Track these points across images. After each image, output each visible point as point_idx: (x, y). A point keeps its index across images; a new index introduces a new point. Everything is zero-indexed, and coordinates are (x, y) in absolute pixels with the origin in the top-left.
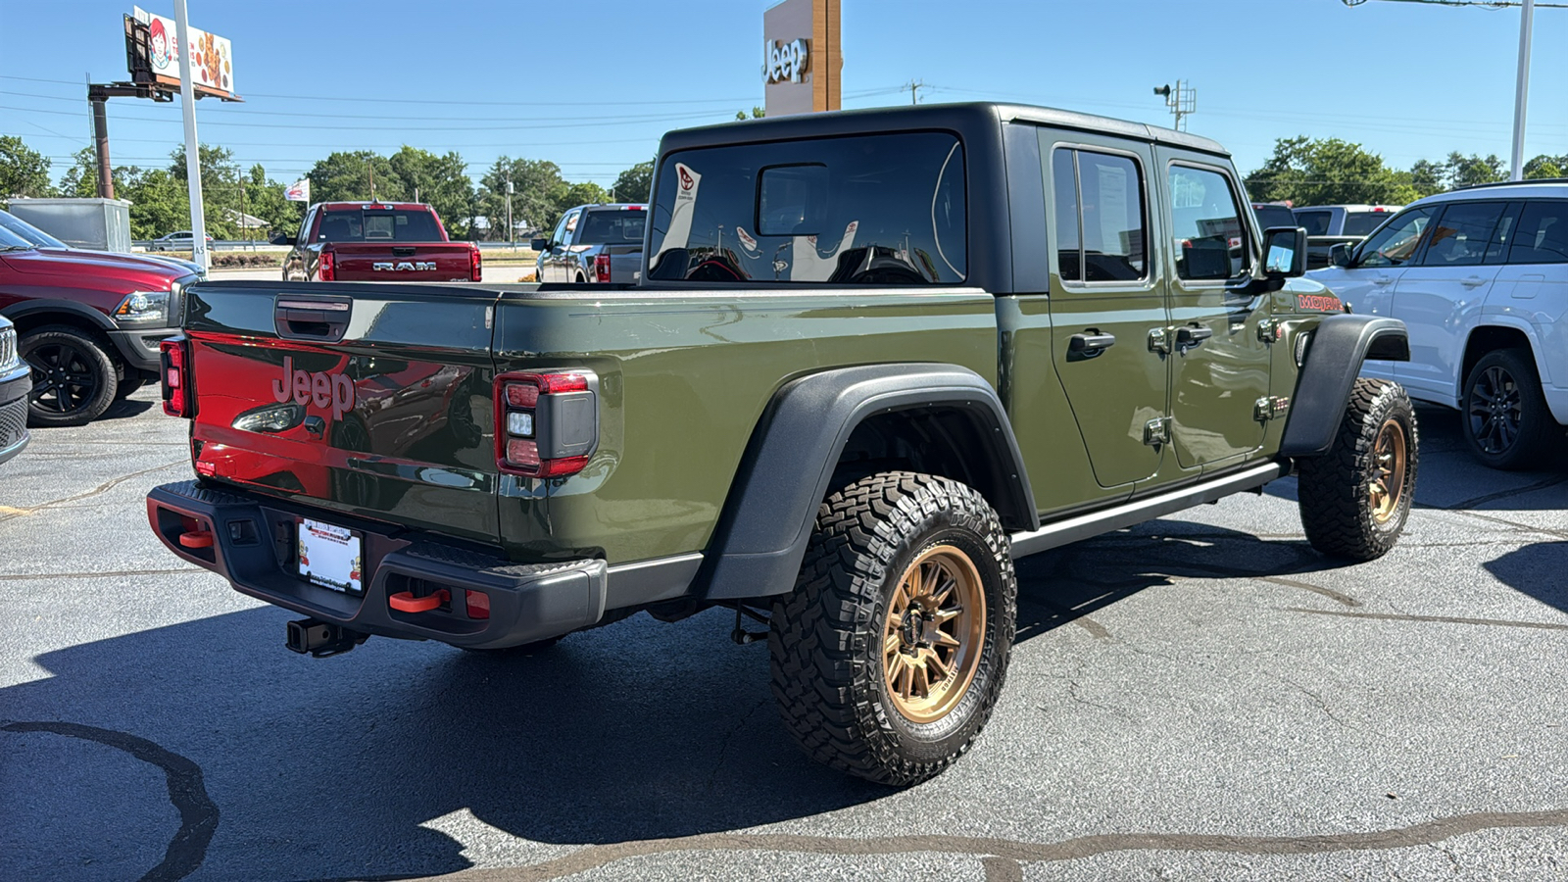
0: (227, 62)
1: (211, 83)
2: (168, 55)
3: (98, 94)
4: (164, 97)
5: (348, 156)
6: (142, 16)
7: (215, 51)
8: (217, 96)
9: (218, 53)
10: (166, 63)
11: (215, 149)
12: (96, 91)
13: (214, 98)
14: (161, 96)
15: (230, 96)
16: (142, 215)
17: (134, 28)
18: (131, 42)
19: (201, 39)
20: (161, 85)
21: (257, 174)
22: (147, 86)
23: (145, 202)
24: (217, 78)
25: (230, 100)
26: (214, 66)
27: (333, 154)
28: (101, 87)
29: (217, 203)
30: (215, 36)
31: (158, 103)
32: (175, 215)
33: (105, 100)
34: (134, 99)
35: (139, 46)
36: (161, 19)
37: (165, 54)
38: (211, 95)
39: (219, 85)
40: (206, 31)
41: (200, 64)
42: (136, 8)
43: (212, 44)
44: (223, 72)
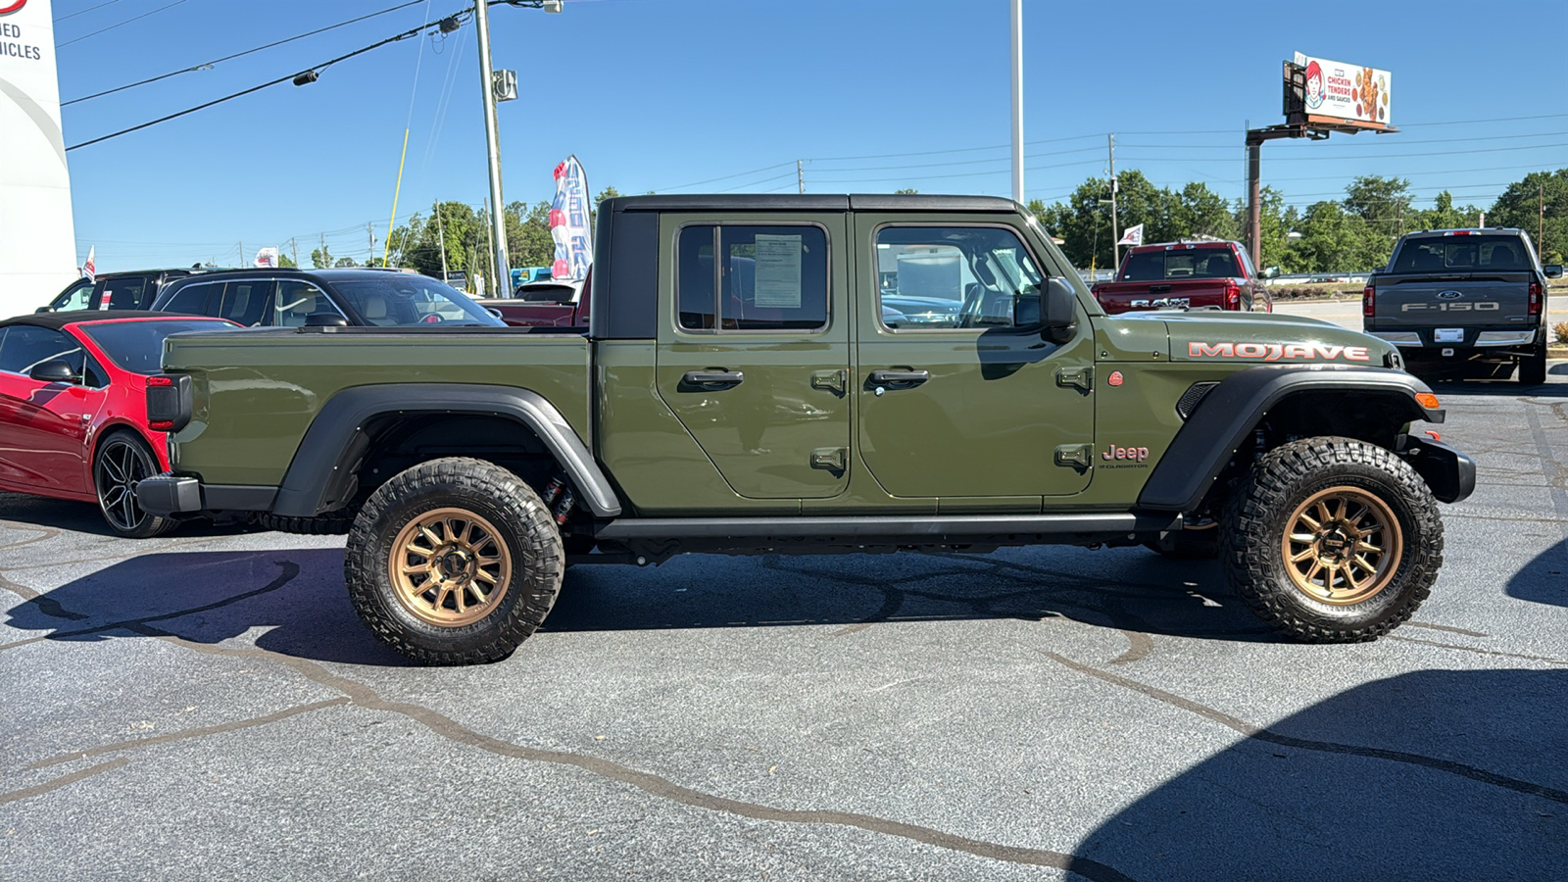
0: (1385, 95)
1: (1366, 117)
2: (1322, 94)
3: (1255, 139)
4: (1319, 135)
5: (1546, 176)
6: (1300, 59)
7: (1373, 85)
8: (1371, 129)
9: (1376, 86)
10: (1319, 102)
11: (1391, 180)
12: (1253, 136)
13: (1368, 131)
14: (1316, 134)
15: (1386, 128)
16: (1306, 249)
17: (1293, 72)
18: (1289, 86)
19: (1359, 75)
20: (1312, 124)
21: (1443, 202)
22: (1299, 127)
23: (1312, 235)
24: (1372, 112)
25: (1385, 131)
26: (1370, 99)
27: (1529, 175)
28: (1258, 132)
29: (1386, 233)
30: (1374, 70)
31: (1315, 141)
32: (1339, 248)
33: (1260, 143)
34: (1288, 140)
35: (1295, 89)
36: (1318, 60)
37: (1319, 94)
38: (1364, 129)
39: (1375, 117)
40: (1364, 66)
41: (1355, 99)
42: (1297, 54)
43: (1370, 78)
44: (1379, 103)
